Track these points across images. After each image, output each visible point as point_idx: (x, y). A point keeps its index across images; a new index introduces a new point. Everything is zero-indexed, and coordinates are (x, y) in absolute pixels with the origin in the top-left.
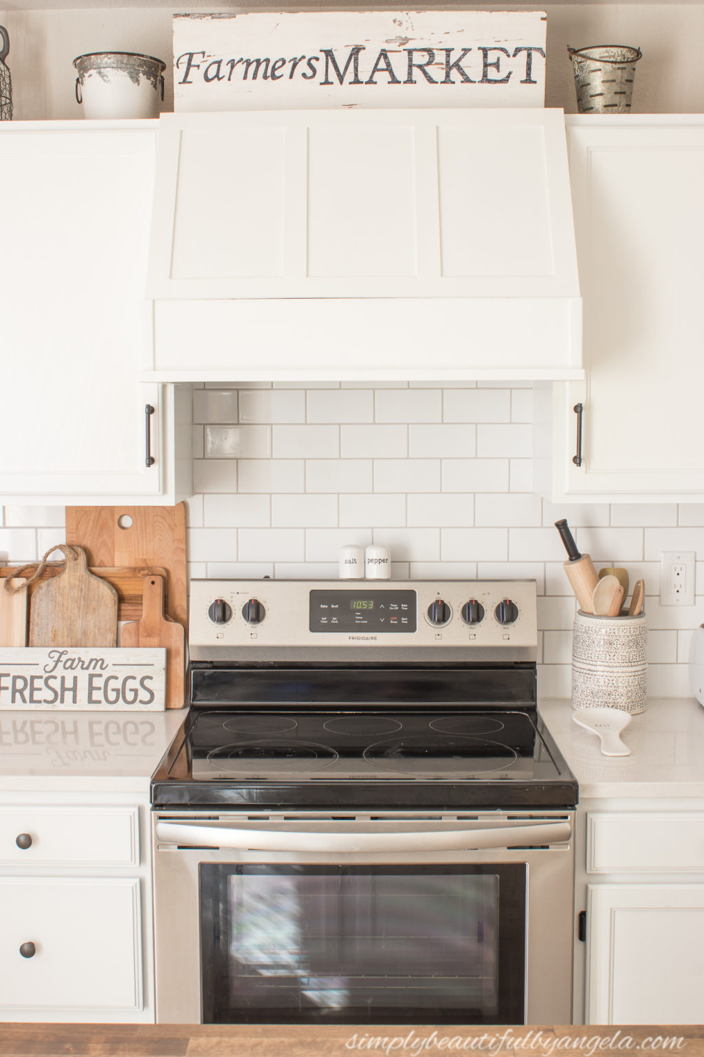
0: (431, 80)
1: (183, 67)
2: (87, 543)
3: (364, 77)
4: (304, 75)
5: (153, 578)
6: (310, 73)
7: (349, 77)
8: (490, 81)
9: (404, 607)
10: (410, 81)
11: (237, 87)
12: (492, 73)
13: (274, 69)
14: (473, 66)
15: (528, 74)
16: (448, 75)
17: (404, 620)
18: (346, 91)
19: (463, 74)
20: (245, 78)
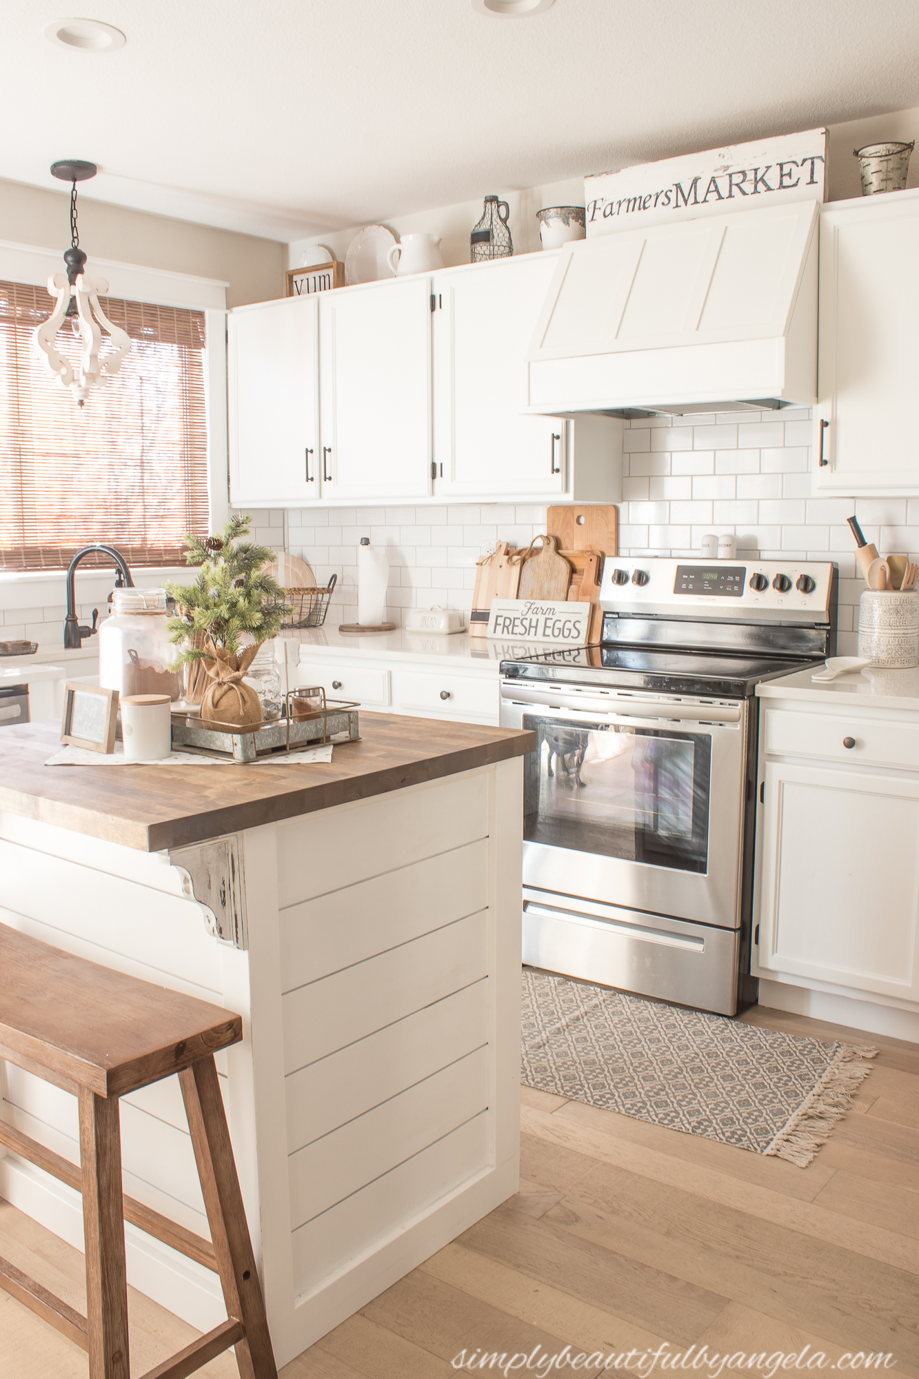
0: (744, 193)
1: (591, 210)
2: (558, 534)
3: (700, 198)
4: (663, 204)
5: (591, 557)
6: (666, 201)
7: (691, 200)
8: (784, 187)
9: (737, 578)
10: (730, 196)
11: (624, 218)
12: (787, 181)
13: (644, 202)
14: (773, 178)
15: (812, 177)
16: (756, 188)
17: (736, 588)
18: (690, 209)
19: (766, 185)
20: (627, 211)
